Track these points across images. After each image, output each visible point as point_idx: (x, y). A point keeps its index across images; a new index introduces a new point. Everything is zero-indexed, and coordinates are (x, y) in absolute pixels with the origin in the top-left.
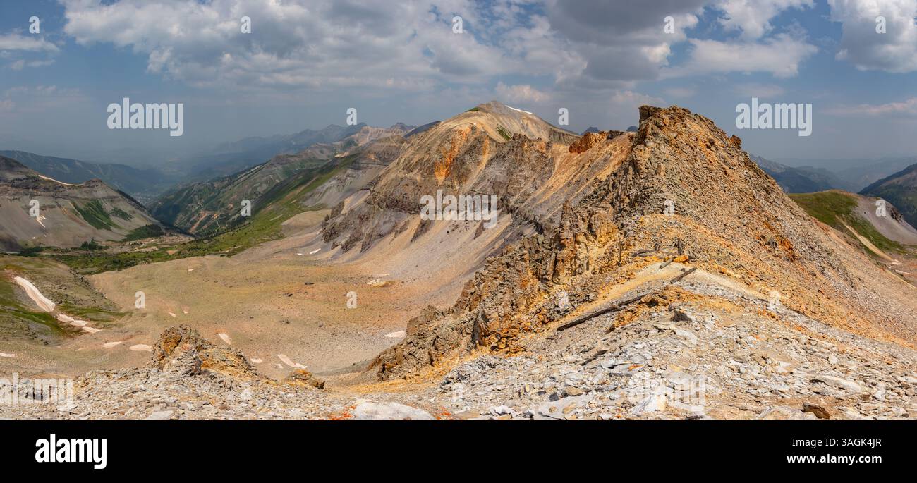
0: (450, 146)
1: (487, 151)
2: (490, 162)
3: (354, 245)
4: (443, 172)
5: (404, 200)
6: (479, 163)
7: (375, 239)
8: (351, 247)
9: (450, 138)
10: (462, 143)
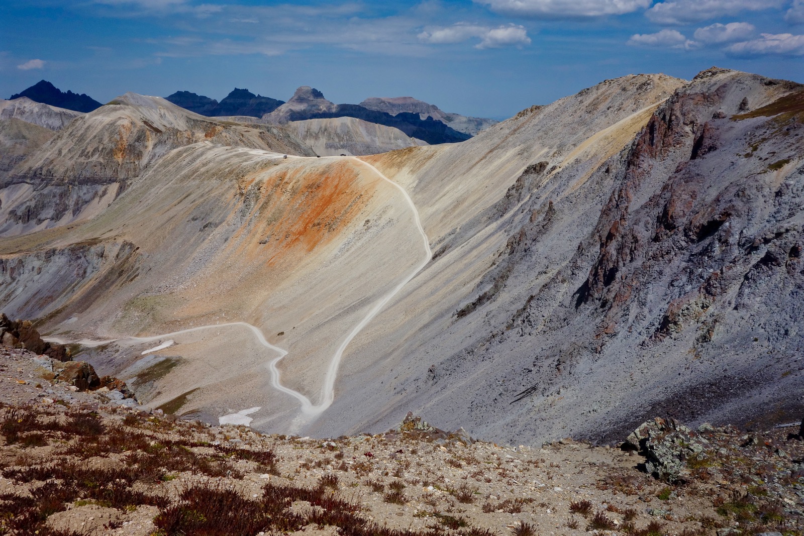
0: (119, 137)
1: (150, 139)
2: (155, 146)
3: (64, 214)
4: (120, 155)
5: (96, 176)
6: (146, 147)
7: (82, 205)
8: (62, 217)
9: (117, 131)
10: (128, 135)
